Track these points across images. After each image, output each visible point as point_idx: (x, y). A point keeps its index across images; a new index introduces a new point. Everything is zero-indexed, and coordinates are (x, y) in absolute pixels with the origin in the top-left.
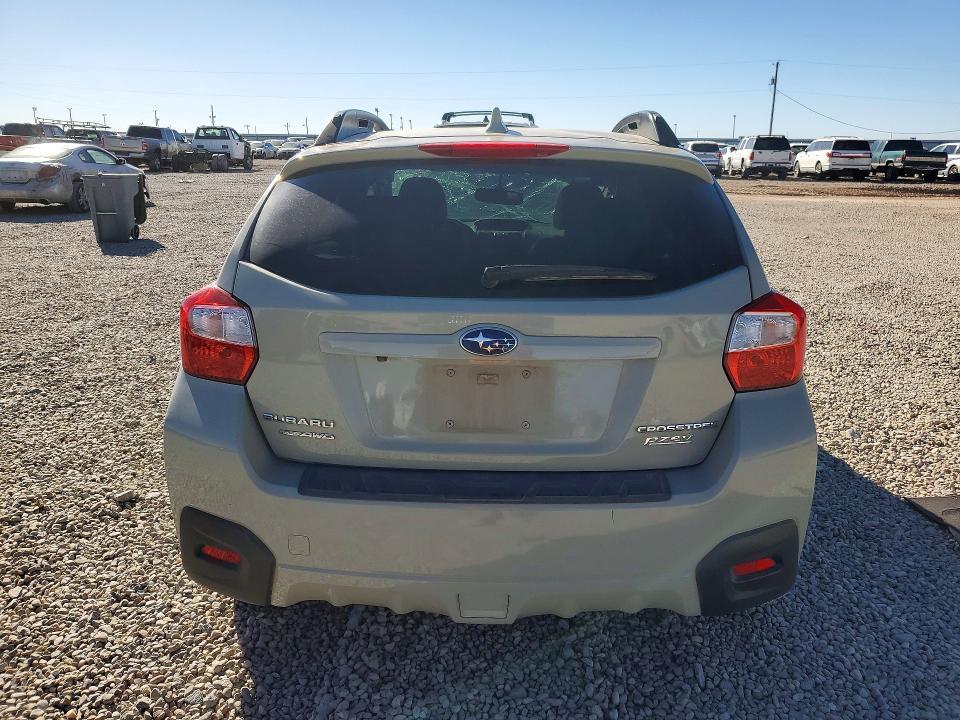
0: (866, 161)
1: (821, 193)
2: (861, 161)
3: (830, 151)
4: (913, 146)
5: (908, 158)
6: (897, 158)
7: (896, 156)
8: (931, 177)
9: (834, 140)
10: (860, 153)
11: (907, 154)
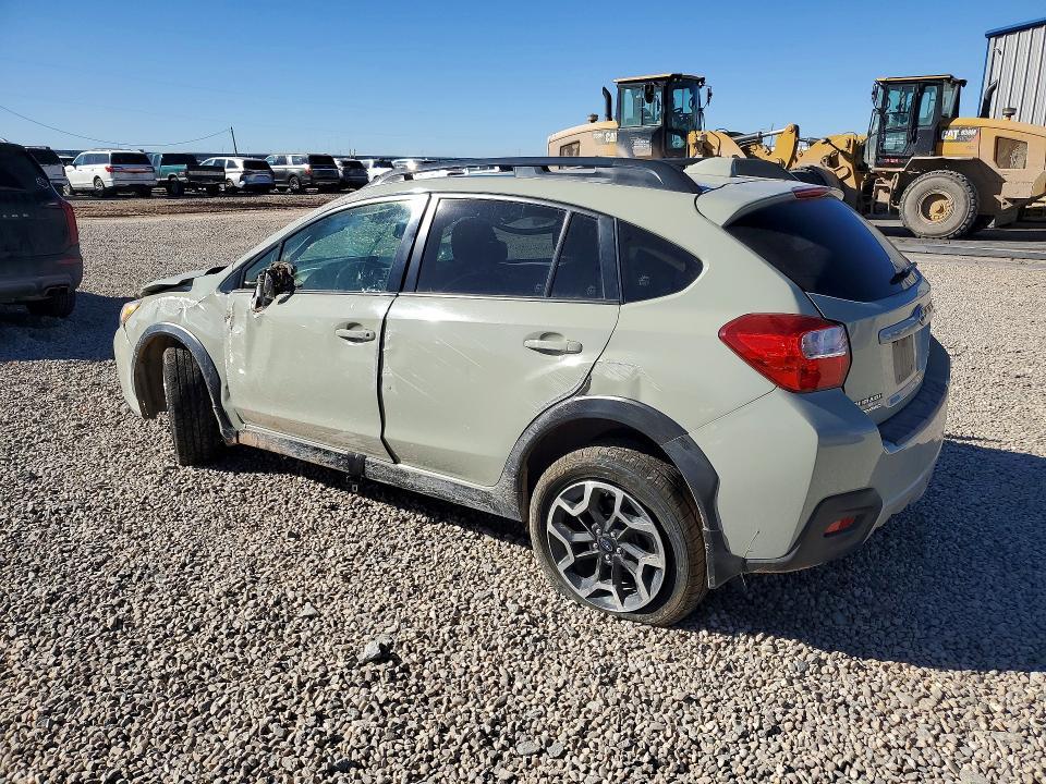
0: (149, 176)
1: (144, 212)
2: (146, 177)
3: (109, 165)
4: (190, 160)
5: (191, 172)
6: (179, 172)
7: (178, 171)
8: (213, 192)
9: (109, 153)
10: (142, 168)
11: (189, 168)
